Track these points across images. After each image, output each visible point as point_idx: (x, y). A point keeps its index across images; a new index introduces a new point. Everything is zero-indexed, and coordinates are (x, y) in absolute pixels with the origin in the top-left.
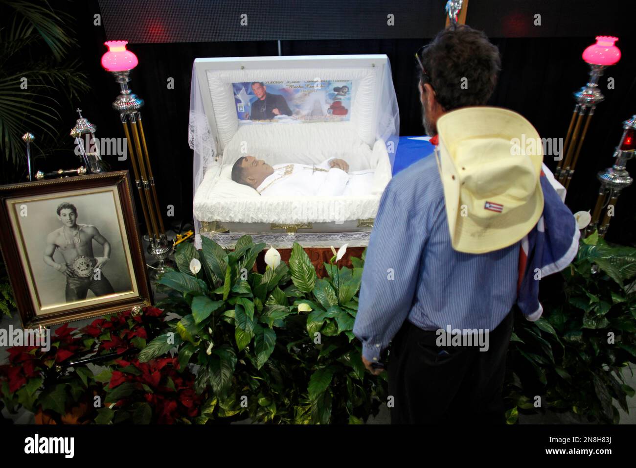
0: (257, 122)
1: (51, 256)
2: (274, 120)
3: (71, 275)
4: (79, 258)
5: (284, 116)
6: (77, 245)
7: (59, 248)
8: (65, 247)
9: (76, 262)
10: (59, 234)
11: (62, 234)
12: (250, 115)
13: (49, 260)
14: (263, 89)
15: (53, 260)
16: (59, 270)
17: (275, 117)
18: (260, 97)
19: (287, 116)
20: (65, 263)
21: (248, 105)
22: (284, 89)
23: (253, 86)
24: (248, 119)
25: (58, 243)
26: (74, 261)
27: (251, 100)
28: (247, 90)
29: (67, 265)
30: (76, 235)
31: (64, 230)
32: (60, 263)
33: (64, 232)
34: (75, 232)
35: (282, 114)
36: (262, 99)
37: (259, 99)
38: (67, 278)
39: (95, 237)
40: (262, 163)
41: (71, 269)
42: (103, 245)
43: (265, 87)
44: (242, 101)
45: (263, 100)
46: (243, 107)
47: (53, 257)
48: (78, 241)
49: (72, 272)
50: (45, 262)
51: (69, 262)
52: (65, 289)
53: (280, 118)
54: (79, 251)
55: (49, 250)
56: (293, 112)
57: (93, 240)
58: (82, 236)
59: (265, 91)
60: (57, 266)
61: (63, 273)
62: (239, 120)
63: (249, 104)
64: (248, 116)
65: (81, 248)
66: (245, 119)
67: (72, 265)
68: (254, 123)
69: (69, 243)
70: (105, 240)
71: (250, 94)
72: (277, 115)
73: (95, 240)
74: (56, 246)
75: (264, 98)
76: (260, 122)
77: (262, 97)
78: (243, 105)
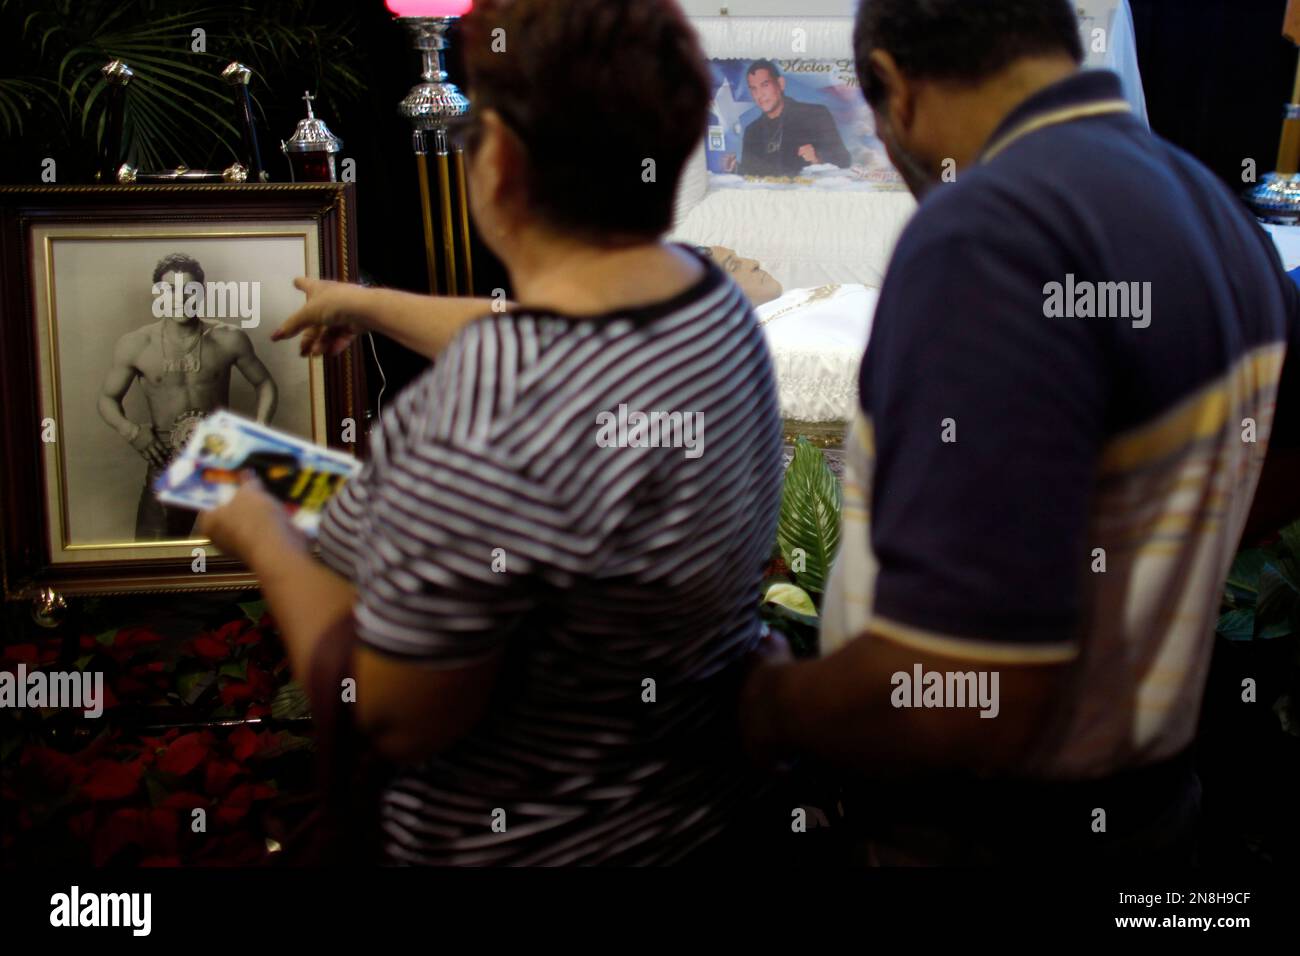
0: (756, 182)
1: (118, 398)
2: (803, 178)
3: (160, 460)
4: (189, 415)
5: (828, 166)
6: (191, 379)
7: (143, 380)
8: (159, 380)
9: (180, 425)
10: (149, 340)
11: (156, 339)
12: (739, 158)
13: (110, 408)
14: (776, 85)
15: (122, 411)
16: (132, 443)
17: (806, 168)
18: (767, 107)
19: (835, 167)
20: (150, 425)
21: (734, 130)
22: (833, 90)
23: (751, 77)
24: (733, 172)
25: (142, 365)
26: (176, 421)
27: (742, 117)
28: (733, 88)
29: (154, 431)
30: (191, 350)
31: (162, 330)
32: (137, 422)
33: (163, 336)
34: (190, 340)
35: (822, 161)
36: (772, 116)
37: (765, 114)
38: (150, 468)
39: (240, 362)
40: (752, 266)
41: (162, 444)
42: (258, 386)
43: (781, 81)
44: (721, 120)
45: (777, 118)
46: (723, 136)
47: (125, 401)
48: (196, 364)
49: (165, 452)
50: (101, 414)
51: (161, 423)
52: (138, 498)
53: (817, 174)
54: (193, 394)
55: (116, 380)
56: (853, 157)
57: (234, 369)
58: (209, 357)
59: (782, 93)
60: (129, 428)
61: (141, 452)
62: (710, 172)
63: (739, 129)
64: (733, 163)
65: (199, 387)
66: (727, 173)
67: (168, 432)
68: (746, 183)
69: (171, 368)
70: (266, 375)
71: (743, 98)
72: (809, 164)
73: (241, 369)
74: (136, 372)
75: (777, 113)
76: (764, 182)
77: (774, 109)
78: (721, 131)
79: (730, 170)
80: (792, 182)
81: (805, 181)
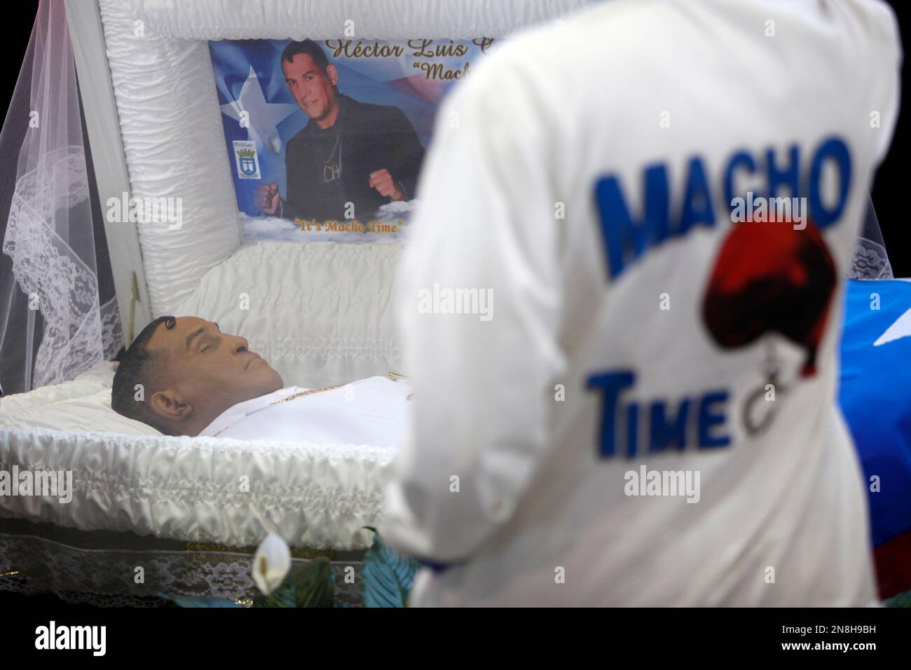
2: (383, 223)
12: (283, 193)
14: (324, 77)
17: (383, 207)
18: (315, 111)
21: (272, 148)
22: (404, 84)
23: (287, 63)
24: (277, 215)
27: (282, 127)
28: (264, 82)
36: (324, 125)
37: (312, 122)
43: (332, 70)
44: (251, 132)
45: (330, 129)
46: (256, 157)
59: (335, 88)
62: (243, 214)
63: (277, 144)
64: (275, 199)
66: (267, 215)
68: (299, 231)
71: (279, 98)
72: (387, 200)
75: (331, 120)
76: (325, 230)
77: (326, 113)
78: (254, 149)
79: (273, 210)
80: (367, 230)
81: (386, 228)
